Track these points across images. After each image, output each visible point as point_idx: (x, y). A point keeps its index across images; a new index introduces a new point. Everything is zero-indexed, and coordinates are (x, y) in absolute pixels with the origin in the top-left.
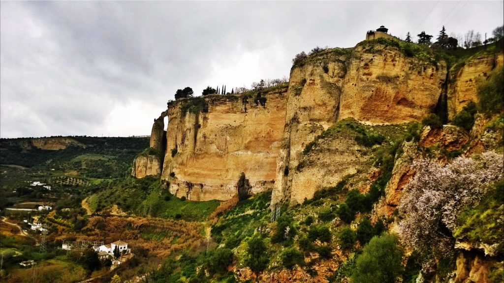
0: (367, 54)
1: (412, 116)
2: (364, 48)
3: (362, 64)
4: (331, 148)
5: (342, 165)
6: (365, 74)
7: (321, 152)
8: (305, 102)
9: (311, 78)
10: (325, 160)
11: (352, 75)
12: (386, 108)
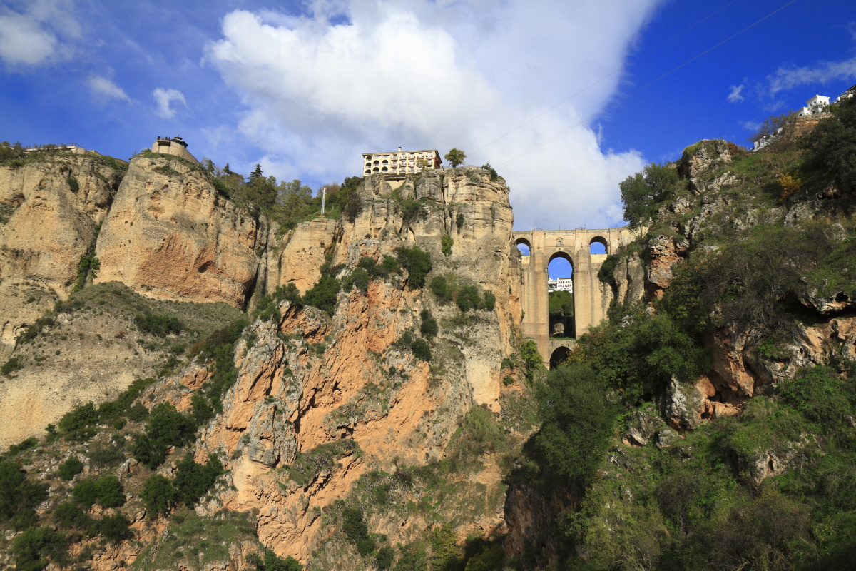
0: (159, 175)
1: (219, 293)
2: (153, 164)
3: (150, 189)
4: (86, 333)
5: (106, 366)
6: (152, 208)
7: (64, 339)
8: (20, 239)
9: (38, 194)
10: (72, 356)
11: (127, 206)
12: (183, 274)
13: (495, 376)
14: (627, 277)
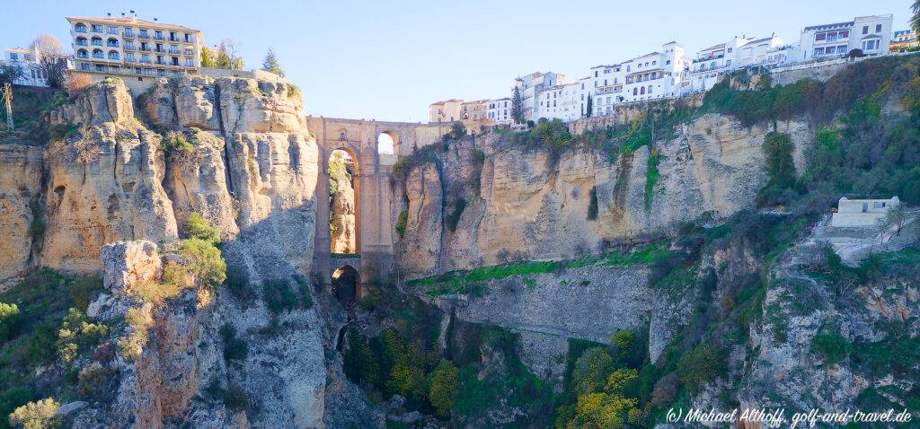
14: (422, 192)
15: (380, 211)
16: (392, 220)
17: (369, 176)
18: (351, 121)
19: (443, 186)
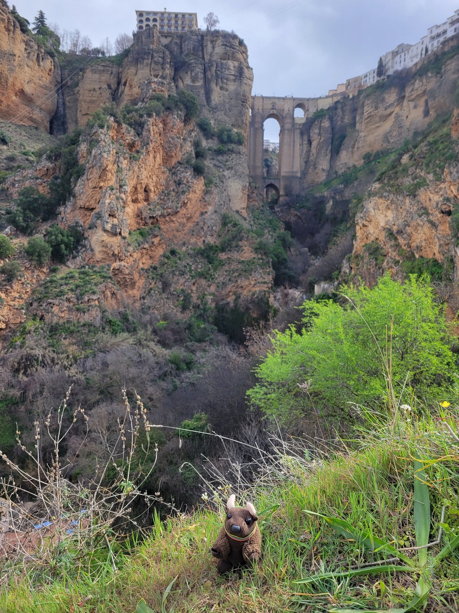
13: (245, 192)
14: (320, 134)
15: (294, 150)
16: (301, 156)
17: (288, 130)
18: (279, 98)
19: (333, 129)
